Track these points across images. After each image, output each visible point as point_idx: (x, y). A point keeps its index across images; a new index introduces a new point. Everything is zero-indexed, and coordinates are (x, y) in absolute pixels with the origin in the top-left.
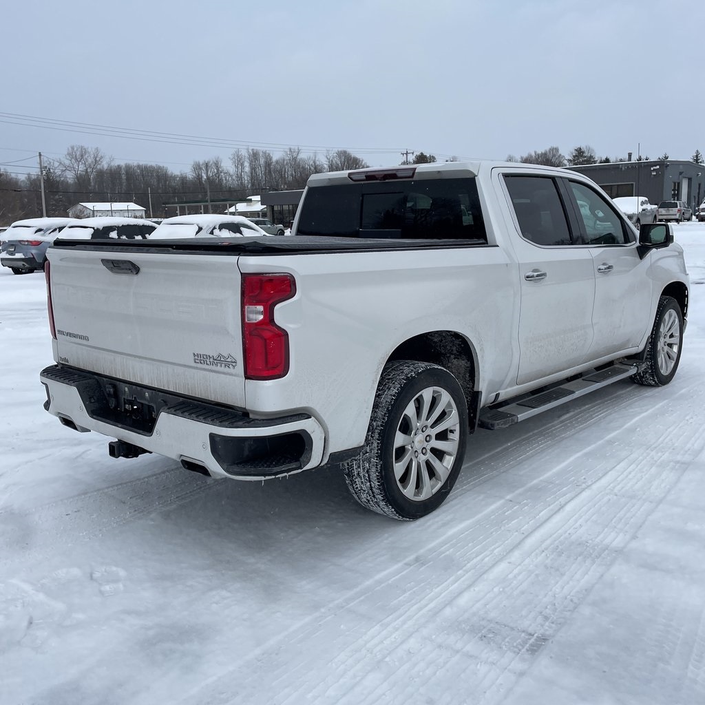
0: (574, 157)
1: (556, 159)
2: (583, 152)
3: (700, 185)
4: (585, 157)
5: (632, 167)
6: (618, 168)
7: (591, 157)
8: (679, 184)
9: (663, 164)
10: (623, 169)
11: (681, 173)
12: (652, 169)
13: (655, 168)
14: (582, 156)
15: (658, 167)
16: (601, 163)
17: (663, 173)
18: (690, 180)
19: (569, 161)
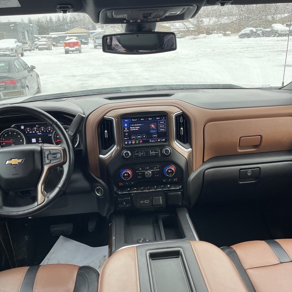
3: (32, 33)
8: (24, 33)
9: (15, 24)
11: (24, 28)
12: (11, 26)
17: (17, 28)
18: (27, 31)
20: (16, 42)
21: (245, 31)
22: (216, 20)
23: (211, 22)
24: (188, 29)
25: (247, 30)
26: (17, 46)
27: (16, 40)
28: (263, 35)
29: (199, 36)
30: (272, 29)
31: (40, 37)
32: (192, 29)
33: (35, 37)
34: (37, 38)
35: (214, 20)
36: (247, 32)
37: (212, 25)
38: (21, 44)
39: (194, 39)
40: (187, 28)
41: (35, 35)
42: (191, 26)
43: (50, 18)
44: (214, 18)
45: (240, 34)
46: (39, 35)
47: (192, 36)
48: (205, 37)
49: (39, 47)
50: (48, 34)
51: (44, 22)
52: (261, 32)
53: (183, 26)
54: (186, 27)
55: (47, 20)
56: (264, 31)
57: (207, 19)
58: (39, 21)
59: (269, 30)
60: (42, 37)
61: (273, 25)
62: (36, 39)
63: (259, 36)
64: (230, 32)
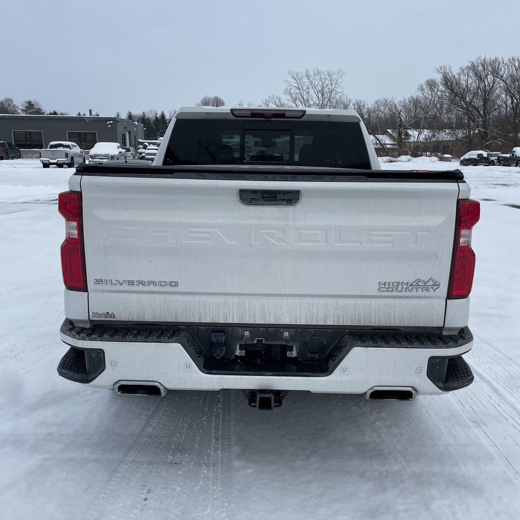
0: (26, 107)
1: (12, 108)
2: (33, 105)
3: (135, 136)
4: (35, 109)
5: (94, 120)
6: (84, 120)
7: (40, 109)
8: (124, 135)
9: (115, 120)
10: (87, 121)
11: (125, 128)
12: (108, 123)
13: (110, 122)
14: (32, 108)
15: (112, 122)
16: (50, 114)
17: (116, 127)
18: (130, 132)
19: (22, 110)
20: (118, 148)
21: (469, 155)
22: (430, 134)
23: (422, 137)
24: (383, 146)
25: (473, 154)
26: (120, 152)
27: (118, 144)
28: (500, 163)
29: (399, 158)
30: (513, 155)
31: (146, 142)
32: (388, 146)
33: (139, 142)
34: (142, 143)
35: (427, 133)
36: (474, 157)
37: (422, 143)
38: (125, 150)
39: (391, 162)
40: (381, 143)
41: (139, 140)
42: (387, 142)
43: (162, 113)
44: (426, 130)
45: (462, 158)
46: (145, 140)
47: (388, 158)
48: (409, 160)
49: (147, 157)
50: (157, 140)
51: (152, 120)
52: (496, 158)
53: (374, 141)
54: (379, 142)
55: (156, 117)
56: (501, 157)
57: (415, 132)
58: (144, 118)
59: (508, 155)
60: (149, 143)
61: (515, 149)
62: (140, 146)
63: (492, 163)
64: (450, 156)
